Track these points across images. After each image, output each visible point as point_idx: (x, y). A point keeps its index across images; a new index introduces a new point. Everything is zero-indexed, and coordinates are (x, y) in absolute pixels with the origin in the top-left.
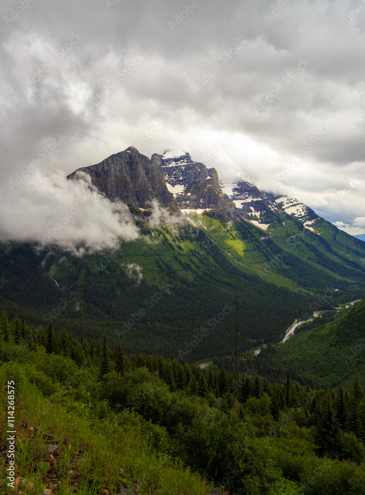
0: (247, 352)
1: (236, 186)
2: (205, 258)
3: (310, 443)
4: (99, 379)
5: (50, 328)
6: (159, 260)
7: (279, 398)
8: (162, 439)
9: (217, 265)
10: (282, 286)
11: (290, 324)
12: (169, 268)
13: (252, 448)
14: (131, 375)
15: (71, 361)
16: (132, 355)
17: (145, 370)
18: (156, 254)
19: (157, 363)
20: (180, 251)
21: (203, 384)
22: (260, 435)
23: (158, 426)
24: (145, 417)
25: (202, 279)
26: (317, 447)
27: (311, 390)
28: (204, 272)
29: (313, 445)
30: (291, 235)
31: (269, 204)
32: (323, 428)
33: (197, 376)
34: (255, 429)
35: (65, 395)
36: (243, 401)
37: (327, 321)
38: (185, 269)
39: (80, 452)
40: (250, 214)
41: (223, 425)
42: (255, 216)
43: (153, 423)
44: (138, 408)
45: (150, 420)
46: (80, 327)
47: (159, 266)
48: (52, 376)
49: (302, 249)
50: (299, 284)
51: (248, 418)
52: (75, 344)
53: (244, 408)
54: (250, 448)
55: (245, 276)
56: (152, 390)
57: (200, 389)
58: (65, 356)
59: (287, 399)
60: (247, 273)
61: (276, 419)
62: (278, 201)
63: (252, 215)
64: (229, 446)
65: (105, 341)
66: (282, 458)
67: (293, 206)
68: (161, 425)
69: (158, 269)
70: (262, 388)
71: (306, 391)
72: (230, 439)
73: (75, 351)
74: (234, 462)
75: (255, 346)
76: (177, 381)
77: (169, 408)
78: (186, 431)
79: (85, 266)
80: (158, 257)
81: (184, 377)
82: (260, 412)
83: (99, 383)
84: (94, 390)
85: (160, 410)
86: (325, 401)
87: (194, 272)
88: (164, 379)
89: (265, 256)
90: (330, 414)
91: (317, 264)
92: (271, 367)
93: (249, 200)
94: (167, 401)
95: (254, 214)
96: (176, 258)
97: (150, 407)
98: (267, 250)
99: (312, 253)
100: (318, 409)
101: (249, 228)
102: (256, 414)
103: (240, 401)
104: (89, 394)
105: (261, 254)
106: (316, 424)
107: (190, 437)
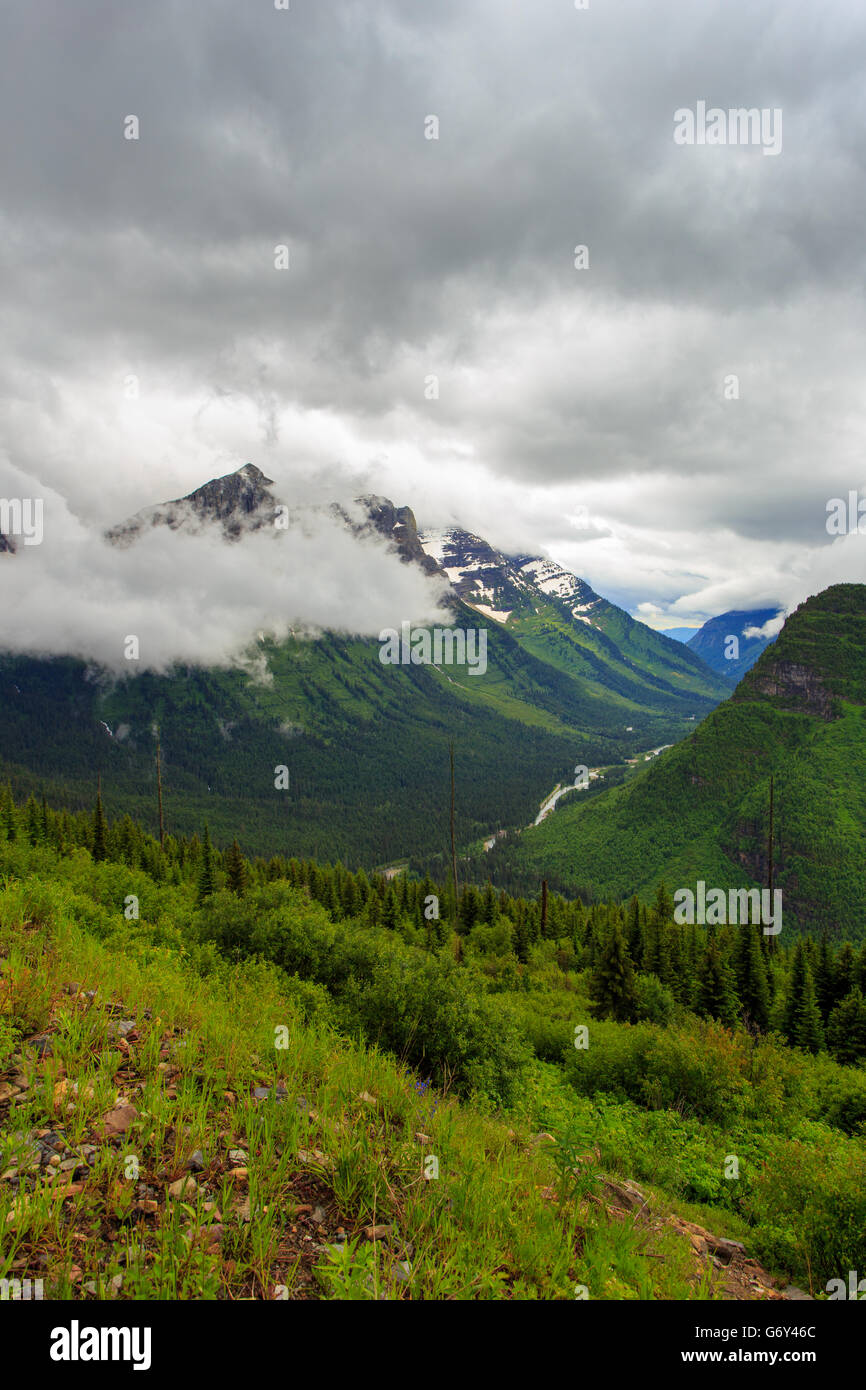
0: (471, 845)
1: (449, 541)
2: (392, 676)
3: (581, 997)
4: (198, 905)
5: (99, 814)
6: (306, 681)
7: (528, 923)
8: (319, 1006)
9: (416, 690)
10: (534, 723)
11: (550, 790)
12: (326, 696)
13: (482, 1012)
14: (257, 894)
15: (142, 874)
16: (257, 858)
17: (283, 884)
18: (300, 671)
19: (306, 871)
20: (345, 663)
21: (392, 905)
22: (494, 990)
23: (312, 983)
24: (286, 969)
25: (386, 714)
26: (595, 1004)
27: (584, 908)
28: (391, 703)
29: (589, 1002)
30: (549, 632)
31: (510, 573)
32: (604, 970)
33: (381, 892)
34: (486, 980)
35: (133, 937)
36: (464, 932)
37: (614, 784)
38: (356, 696)
39: (176, 1031)
40: (475, 593)
41: (428, 975)
42: (485, 596)
43: (302, 978)
44: (273, 953)
45: (297, 973)
46: (157, 811)
47: (306, 693)
48: (106, 904)
49: (569, 655)
50: (565, 719)
51: (472, 961)
52: (148, 843)
53: (467, 943)
54: (478, 1012)
55: (467, 708)
56: (298, 921)
57: (386, 915)
58: (129, 864)
59: (543, 925)
60: (471, 701)
61: (523, 960)
62: (526, 569)
63: (478, 594)
64: (440, 1011)
65: (206, 836)
66: (533, 1026)
67: (553, 577)
68: (316, 982)
69: (305, 698)
70: (497, 907)
71: (576, 909)
72: (443, 998)
73: (148, 856)
74: (450, 1037)
75: (484, 834)
76: (345, 903)
77: (330, 950)
78: (361, 990)
79: (163, 695)
80: (304, 675)
81: (357, 895)
82: (494, 950)
83: (197, 913)
84: (188, 925)
85: (315, 955)
86: (608, 924)
87: (373, 703)
88: (320, 900)
89: (504, 671)
90: (617, 946)
91: (597, 684)
92: (513, 870)
93: (474, 567)
94: (326, 938)
95: (482, 595)
96: (338, 677)
97: (294, 950)
98: (506, 660)
99: (588, 664)
100: (597, 938)
101: (473, 619)
102: (488, 954)
103: (460, 932)
104: (179, 932)
105: (496, 666)
106: (593, 964)
107: (369, 1001)
